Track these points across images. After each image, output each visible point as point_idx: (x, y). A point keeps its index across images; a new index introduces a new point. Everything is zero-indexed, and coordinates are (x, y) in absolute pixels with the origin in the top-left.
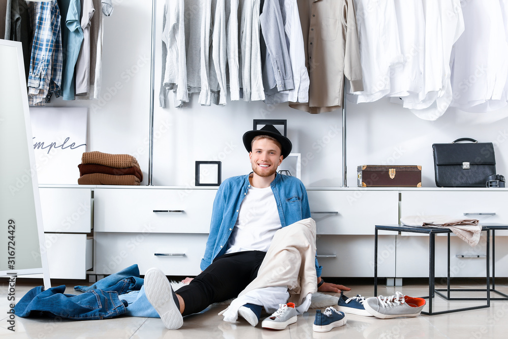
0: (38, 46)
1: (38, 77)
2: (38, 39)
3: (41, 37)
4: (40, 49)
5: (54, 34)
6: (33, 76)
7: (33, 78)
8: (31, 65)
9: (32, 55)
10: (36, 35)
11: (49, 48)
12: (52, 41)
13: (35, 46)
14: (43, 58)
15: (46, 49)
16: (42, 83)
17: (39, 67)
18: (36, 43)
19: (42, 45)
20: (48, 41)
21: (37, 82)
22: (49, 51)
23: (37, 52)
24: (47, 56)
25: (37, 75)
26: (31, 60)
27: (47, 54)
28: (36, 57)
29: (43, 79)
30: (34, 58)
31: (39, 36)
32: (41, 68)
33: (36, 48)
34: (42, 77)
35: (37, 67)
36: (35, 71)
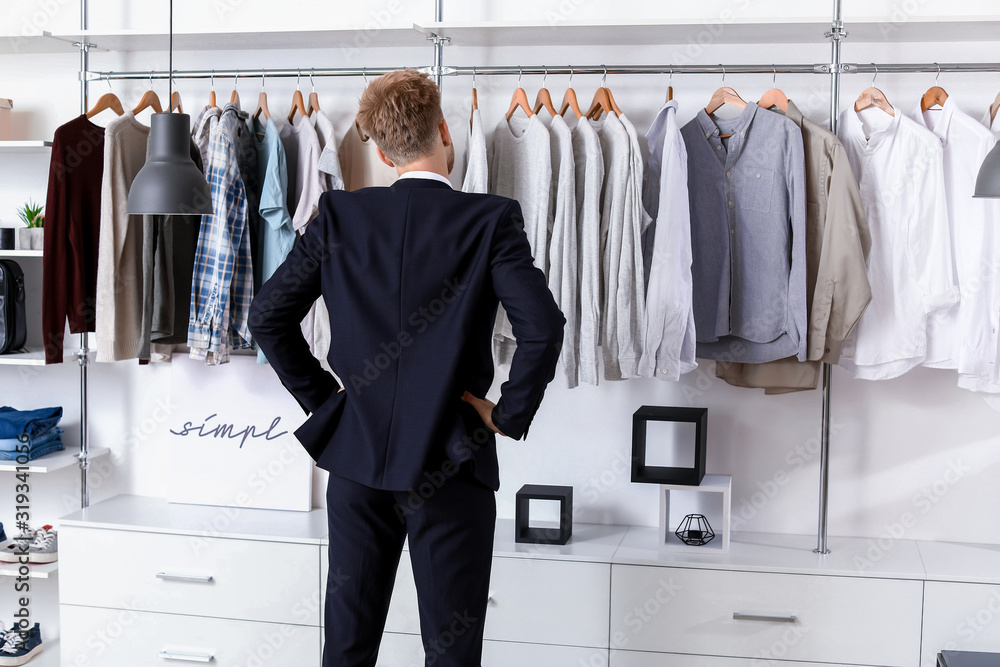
0: (206, 265)
1: (207, 327)
2: (203, 250)
3: (209, 245)
4: (210, 271)
5: (235, 240)
6: (197, 325)
7: (197, 330)
8: (193, 303)
9: (193, 284)
10: (199, 243)
11: (224, 271)
12: (231, 258)
13: (199, 266)
14: (215, 289)
15: (220, 274)
16: (214, 340)
17: (207, 306)
18: (201, 260)
19: (212, 262)
20: (222, 258)
21: (206, 337)
22: (225, 279)
23: (203, 276)
24: (221, 289)
25: (205, 323)
26: (193, 295)
27: (222, 285)
28: (201, 286)
29: (217, 332)
30: (197, 289)
31: (205, 246)
32: (212, 310)
33: (200, 269)
34: (215, 330)
35: (204, 308)
36: (199, 315)
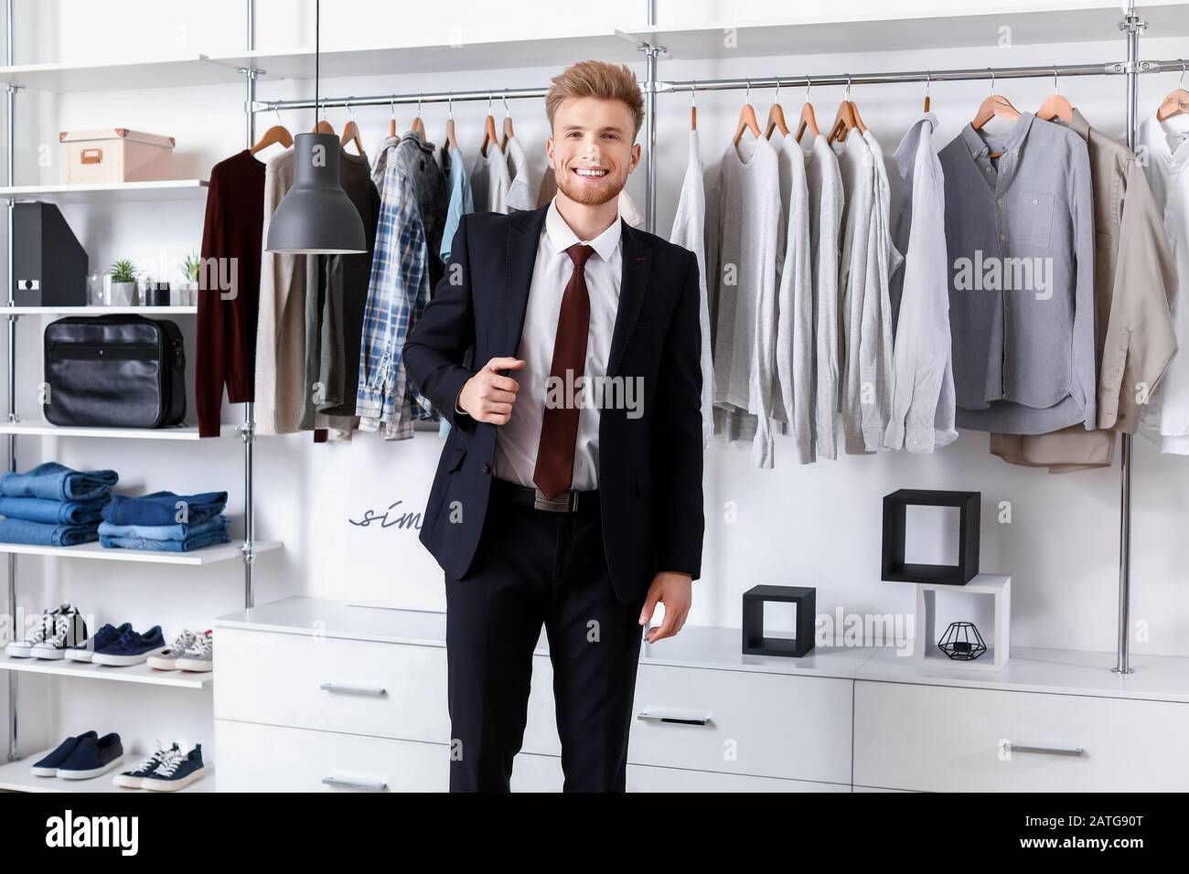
0: (378, 319)
1: (378, 392)
2: (374, 302)
3: (381, 297)
4: (382, 327)
5: (411, 290)
6: (367, 390)
7: (367, 396)
8: (362, 365)
9: (363, 343)
10: (370, 293)
11: (397, 326)
12: (405, 311)
13: (370, 320)
14: (388, 348)
15: (393, 329)
16: (387, 408)
17: (379, 368)
18: (372, 313)
19: (384, 316)
20: (395, 311)
21: (377, 404)
22: (398, 335)
23: (375, 333)
24: (394, 347)
25: (377, 388)
26: (362, 354)
27: (394, 342)
28: (372, 344)
29: (390, 398)
30: (368, 348)
31: (377, 297)
32: (384, 373)
33: (370, 325)
34: (387, 396)
35: (375, 370)
36: (370, 378)
